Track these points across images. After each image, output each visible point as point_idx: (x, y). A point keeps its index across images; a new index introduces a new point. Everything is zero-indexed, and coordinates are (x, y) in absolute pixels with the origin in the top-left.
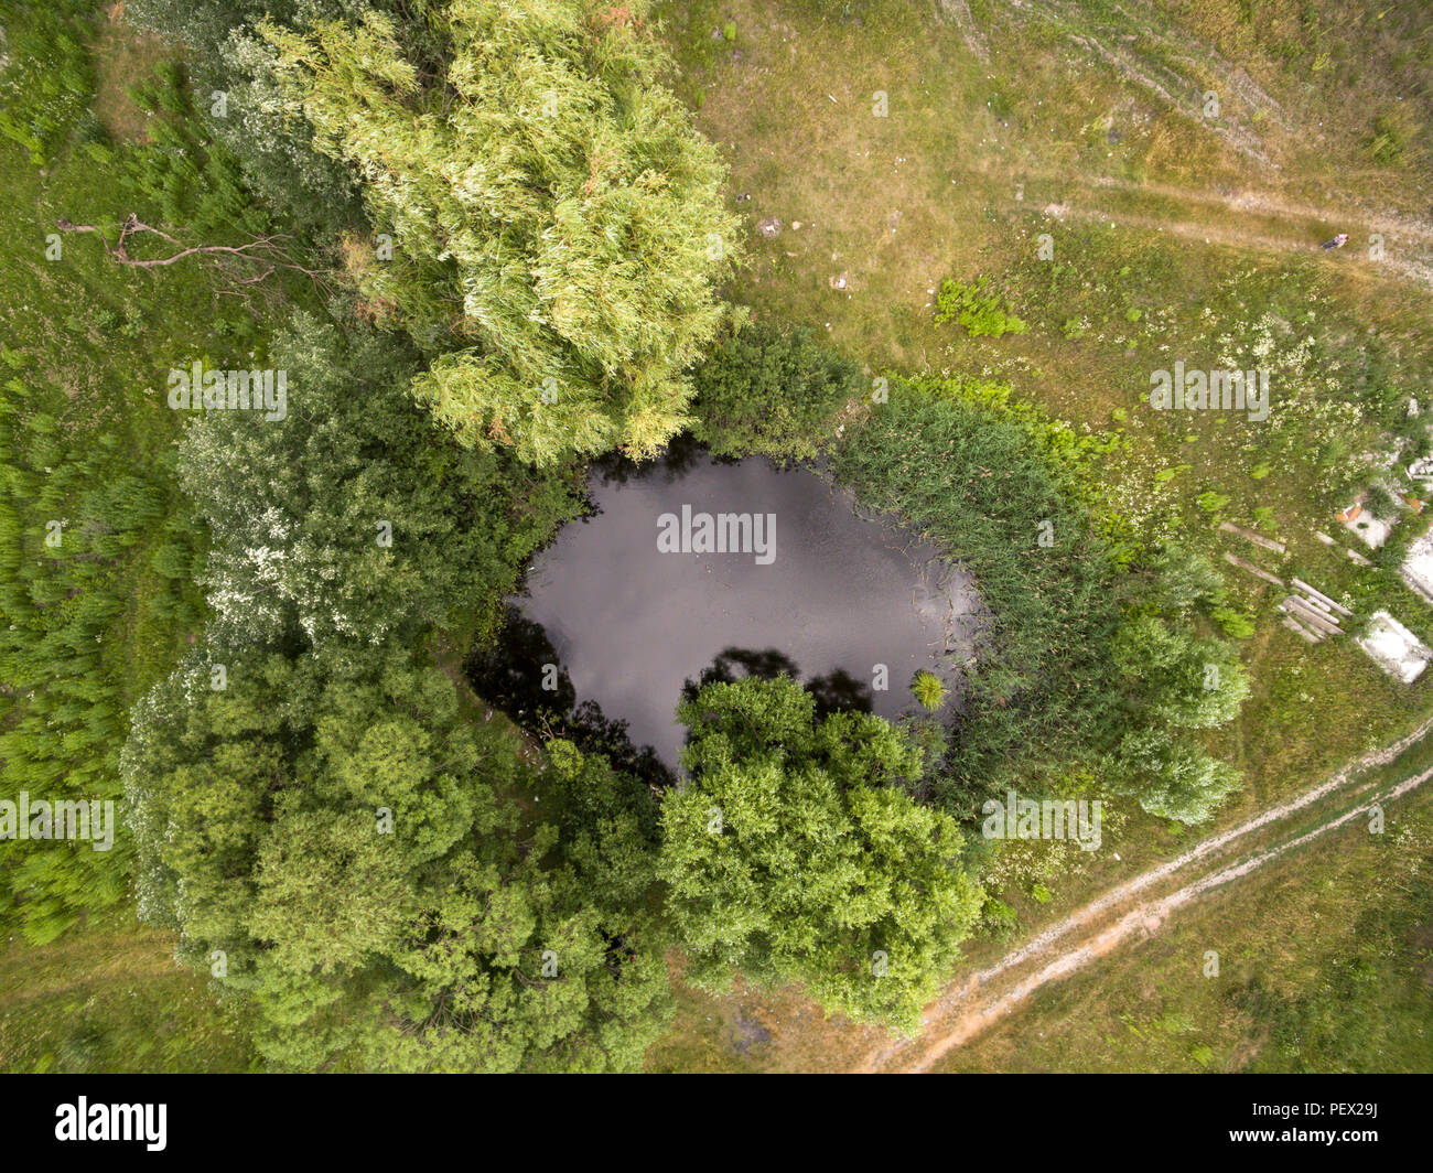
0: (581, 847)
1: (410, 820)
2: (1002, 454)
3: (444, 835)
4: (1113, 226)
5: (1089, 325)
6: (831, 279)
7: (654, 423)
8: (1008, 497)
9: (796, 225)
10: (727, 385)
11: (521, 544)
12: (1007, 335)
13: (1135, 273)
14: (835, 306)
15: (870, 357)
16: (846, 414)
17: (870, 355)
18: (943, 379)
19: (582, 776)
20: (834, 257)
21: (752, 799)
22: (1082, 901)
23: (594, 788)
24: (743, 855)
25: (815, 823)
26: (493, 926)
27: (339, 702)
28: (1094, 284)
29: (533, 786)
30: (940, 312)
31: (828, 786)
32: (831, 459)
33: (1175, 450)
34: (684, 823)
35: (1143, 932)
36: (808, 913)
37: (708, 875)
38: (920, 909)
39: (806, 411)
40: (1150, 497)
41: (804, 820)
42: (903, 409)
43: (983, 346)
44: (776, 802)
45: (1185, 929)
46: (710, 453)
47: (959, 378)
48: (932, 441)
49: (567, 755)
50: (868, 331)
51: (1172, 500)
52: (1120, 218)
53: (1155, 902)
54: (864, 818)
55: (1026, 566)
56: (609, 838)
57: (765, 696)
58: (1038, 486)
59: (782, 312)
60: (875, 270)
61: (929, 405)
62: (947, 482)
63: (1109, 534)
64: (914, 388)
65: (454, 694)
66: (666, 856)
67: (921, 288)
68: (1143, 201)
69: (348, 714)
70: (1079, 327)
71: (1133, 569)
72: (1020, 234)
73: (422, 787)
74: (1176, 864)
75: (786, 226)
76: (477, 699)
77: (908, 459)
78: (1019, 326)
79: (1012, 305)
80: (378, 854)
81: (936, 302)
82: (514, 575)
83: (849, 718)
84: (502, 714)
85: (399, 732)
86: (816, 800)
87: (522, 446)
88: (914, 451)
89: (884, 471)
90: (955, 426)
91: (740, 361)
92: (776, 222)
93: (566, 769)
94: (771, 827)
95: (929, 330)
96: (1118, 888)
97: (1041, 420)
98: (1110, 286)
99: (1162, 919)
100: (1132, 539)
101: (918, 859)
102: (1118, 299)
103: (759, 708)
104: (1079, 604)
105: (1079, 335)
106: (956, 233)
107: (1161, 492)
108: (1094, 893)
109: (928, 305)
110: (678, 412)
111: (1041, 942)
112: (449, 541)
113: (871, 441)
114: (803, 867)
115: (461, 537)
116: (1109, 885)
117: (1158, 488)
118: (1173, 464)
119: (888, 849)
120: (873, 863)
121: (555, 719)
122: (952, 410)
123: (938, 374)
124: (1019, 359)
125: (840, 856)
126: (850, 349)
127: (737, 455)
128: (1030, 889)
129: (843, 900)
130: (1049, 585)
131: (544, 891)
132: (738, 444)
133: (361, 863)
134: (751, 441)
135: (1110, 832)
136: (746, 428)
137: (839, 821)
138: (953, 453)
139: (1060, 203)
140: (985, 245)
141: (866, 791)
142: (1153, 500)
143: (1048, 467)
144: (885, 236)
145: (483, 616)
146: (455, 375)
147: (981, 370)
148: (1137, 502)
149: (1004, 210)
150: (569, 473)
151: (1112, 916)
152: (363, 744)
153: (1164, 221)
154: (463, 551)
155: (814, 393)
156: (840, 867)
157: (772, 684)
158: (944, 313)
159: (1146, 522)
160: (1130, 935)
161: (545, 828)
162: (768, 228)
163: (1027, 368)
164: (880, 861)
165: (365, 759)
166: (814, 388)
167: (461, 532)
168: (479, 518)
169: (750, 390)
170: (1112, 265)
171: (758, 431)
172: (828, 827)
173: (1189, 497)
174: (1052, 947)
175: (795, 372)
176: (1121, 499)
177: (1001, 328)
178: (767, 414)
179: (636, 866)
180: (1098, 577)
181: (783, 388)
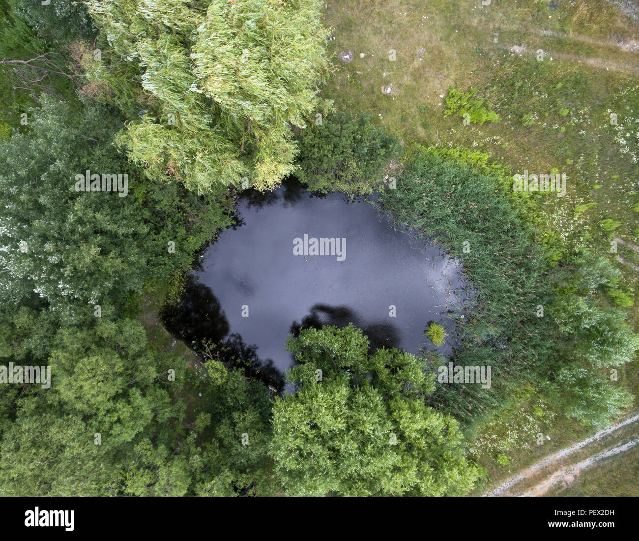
0: (223, 430)
1: (107, 419)
2: (483, 194)
3: (129, 430)
4: (551, 59)
5: (537, 118)
6: (383, 88)
7: (273, 168)
8: (486, 220)
9: (362, 55)
10: (319, 148)
11: (194, 243)
12: (487, 123)
13: (564, 87)
14: (385, 104)
15: (405, 135)
16: (390, 168)
17: (405, 134)
18: (449, 148)
19: (227, 382)
20: (384, 74)
21: (330, 408)
22: (527, 464)
23: (233, 391)
24: (324, 443)
25: (370, 424)
26: (160, 489)
27: (65, 340)
28: (540, 93)
29: (199, 387)
30: (447, 108)
31: (378, 399)
32: (380, 195)
33: (587, 193)
34: (287, 422)
35: (564, 483)
36: (364, 480)
37: (301, 455)
38: (436, 481)
39: (366, 166)
40: (572, 221)
41: (364, 422)
42: (424, 166)
43: (473, 129)
44: (345, 409)
45: (589, 483)
46: (308, 190)
47: (458, 148)
48: (441, 185)
49: (217, 370)
50: (404, 119)
51: (585, 223)
52: (556, 55)
53: (571, 466)
54: (401, 422)
55: (496, 261)
56: (241, 425)
57: (339, 339)
58: (505, 213)
59: (352, 107)
60: (408, 83)
61: (440, 164)
62: (449, 210)
63: (547, 243)
64: (431, 154)
65: (144, 335)
66: (275, 442)
67: (436, 94)
68: (570, 45)
69: (70, 349)
70: (531, 119)
71: (561, 264)
72: (496, 63)
73: (115, 398)
74: (584, 443)
75: (356, 56)
76: (167, 333)
77: (427, 196)
78: (495, 117)
79: (491, 105)
80: (79, 446)
81: (445, 102)
82: (191, 260)
83: (390, 352)
84: (182, 342)
85: (101, 362)
86: (370, 408)
87: (188, 180)
88: (431, 191)
89: (411, 203)
90: (455, 177)
91: (327, 133)
92: (350, 53)
93: (217, 379)
94: (342, 426)
95: (440, 119)
96: (548, 457)
97: (507, 174)
98: (549, 95)
99: (575, 476)
100: (561, 247)
101: (433, 447)
102: (554, 102)
103: (336, 346)
104: (529, 285)
105: (531, 123)
106: (457, 62)
107: (579, 218)
108: (534, 460)
109: (440, 104)
110: (288, 163)
111: (502, 488)
112: (147, 239)
113: (405, 185)
114: (362, 452)
115: (155, 237)
116: (544, 455)
117: (577, 216)
118: (586, 201)
119: (415, 440)
120: (405, 451)
121: (213, 346)
122: (454, 167)
123: (446, 146)
124: (495, 137)
125: (386, 446)
126: (393, 130)
127: (324, 192)
128: (496, 457)
129: (387, 476)
130: (510, 272)
131: (197, 461)
132: (326, 184)
133: (67, 453)
134: (333, 183)
135: (545, 423)
136: (330, 175)
137: (385, 423)
138: (453, 193)
139: (520, 45)
140: (475, 69)
141: (402, 403)
142: (573, 224)
143: (511, 202)
144: (415, 63)
145: (172, 284)
146: (140, 129)
147: (471, 143)
148: (564, 224)
149: (486, 49)
150: (224, 200)
151: (545, 474)
152: (76, 370)
153: (582, 57)
154: (157, 245)
155: (372, 155)
156: (387, 454)
157: (343, 331)
158: (450, 109)
159: (568, 236)
160: (555, 485)
161: (202, 415)
162: (346, 57)
163: (499, 143)
164: (410, 448)
165: (76, 380)
166: (372, 151)
167: (156, 234)
168: (167, 226)
169: (333, 152)
170: (551, 82)
171: (337, 177)
172: (379, 427)
173: (595, 222)
174: (508, 492)
175: (361, 141)
176: (554, 222)
177: (484, 118)
178: (343, 167)
179: (257, 443)
180: (540, 268)
181: (353, 151)
